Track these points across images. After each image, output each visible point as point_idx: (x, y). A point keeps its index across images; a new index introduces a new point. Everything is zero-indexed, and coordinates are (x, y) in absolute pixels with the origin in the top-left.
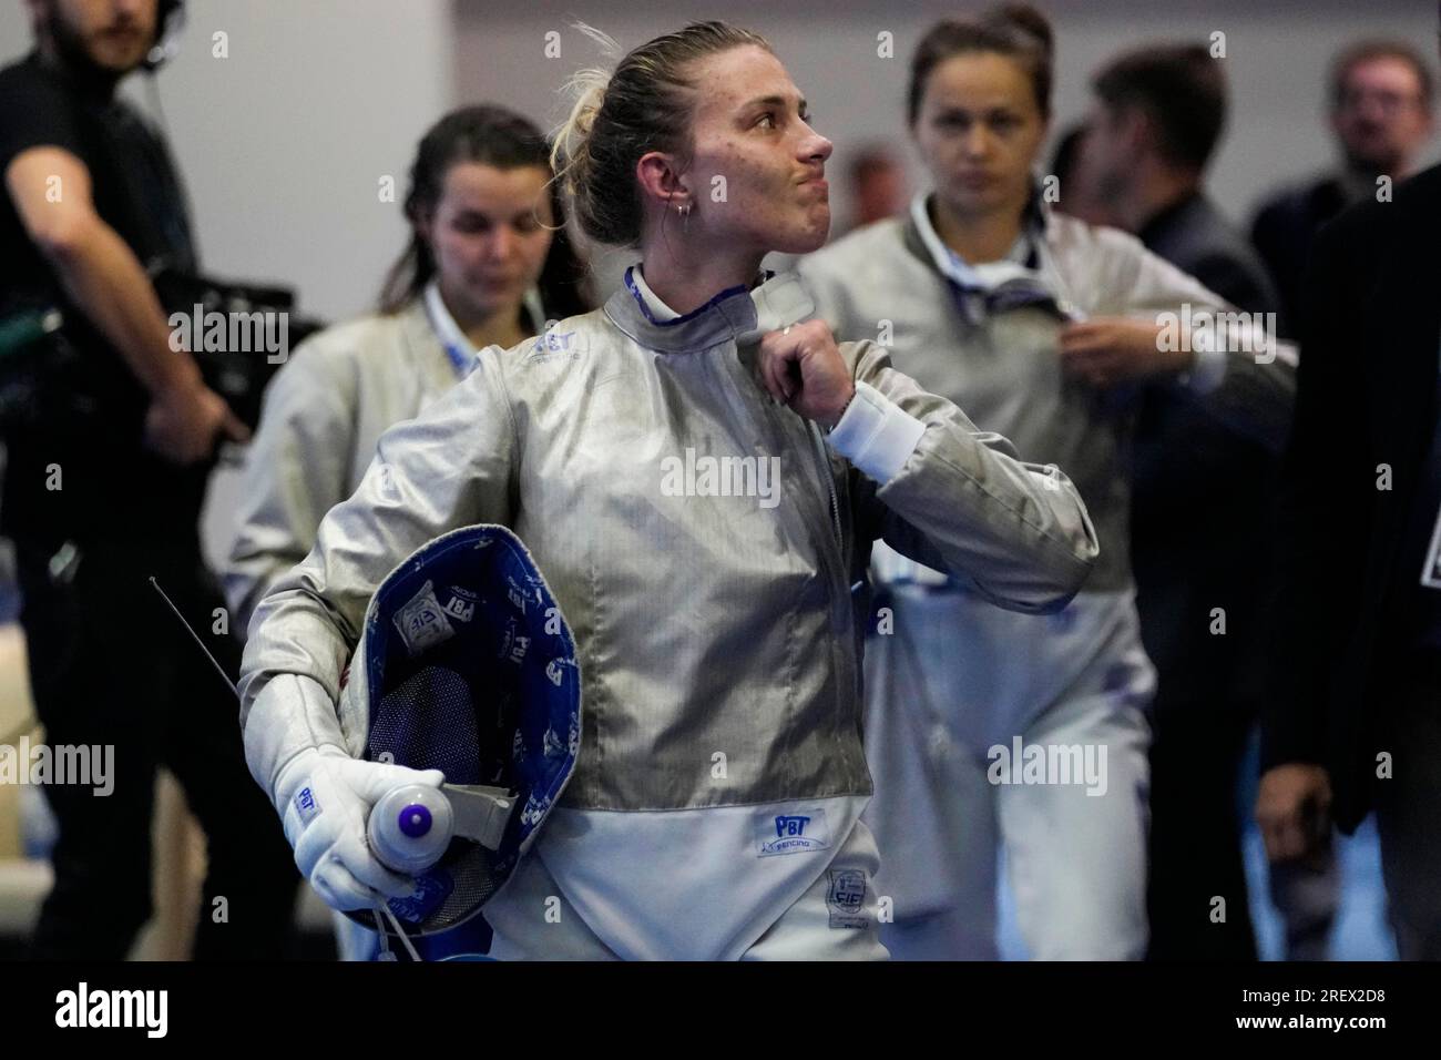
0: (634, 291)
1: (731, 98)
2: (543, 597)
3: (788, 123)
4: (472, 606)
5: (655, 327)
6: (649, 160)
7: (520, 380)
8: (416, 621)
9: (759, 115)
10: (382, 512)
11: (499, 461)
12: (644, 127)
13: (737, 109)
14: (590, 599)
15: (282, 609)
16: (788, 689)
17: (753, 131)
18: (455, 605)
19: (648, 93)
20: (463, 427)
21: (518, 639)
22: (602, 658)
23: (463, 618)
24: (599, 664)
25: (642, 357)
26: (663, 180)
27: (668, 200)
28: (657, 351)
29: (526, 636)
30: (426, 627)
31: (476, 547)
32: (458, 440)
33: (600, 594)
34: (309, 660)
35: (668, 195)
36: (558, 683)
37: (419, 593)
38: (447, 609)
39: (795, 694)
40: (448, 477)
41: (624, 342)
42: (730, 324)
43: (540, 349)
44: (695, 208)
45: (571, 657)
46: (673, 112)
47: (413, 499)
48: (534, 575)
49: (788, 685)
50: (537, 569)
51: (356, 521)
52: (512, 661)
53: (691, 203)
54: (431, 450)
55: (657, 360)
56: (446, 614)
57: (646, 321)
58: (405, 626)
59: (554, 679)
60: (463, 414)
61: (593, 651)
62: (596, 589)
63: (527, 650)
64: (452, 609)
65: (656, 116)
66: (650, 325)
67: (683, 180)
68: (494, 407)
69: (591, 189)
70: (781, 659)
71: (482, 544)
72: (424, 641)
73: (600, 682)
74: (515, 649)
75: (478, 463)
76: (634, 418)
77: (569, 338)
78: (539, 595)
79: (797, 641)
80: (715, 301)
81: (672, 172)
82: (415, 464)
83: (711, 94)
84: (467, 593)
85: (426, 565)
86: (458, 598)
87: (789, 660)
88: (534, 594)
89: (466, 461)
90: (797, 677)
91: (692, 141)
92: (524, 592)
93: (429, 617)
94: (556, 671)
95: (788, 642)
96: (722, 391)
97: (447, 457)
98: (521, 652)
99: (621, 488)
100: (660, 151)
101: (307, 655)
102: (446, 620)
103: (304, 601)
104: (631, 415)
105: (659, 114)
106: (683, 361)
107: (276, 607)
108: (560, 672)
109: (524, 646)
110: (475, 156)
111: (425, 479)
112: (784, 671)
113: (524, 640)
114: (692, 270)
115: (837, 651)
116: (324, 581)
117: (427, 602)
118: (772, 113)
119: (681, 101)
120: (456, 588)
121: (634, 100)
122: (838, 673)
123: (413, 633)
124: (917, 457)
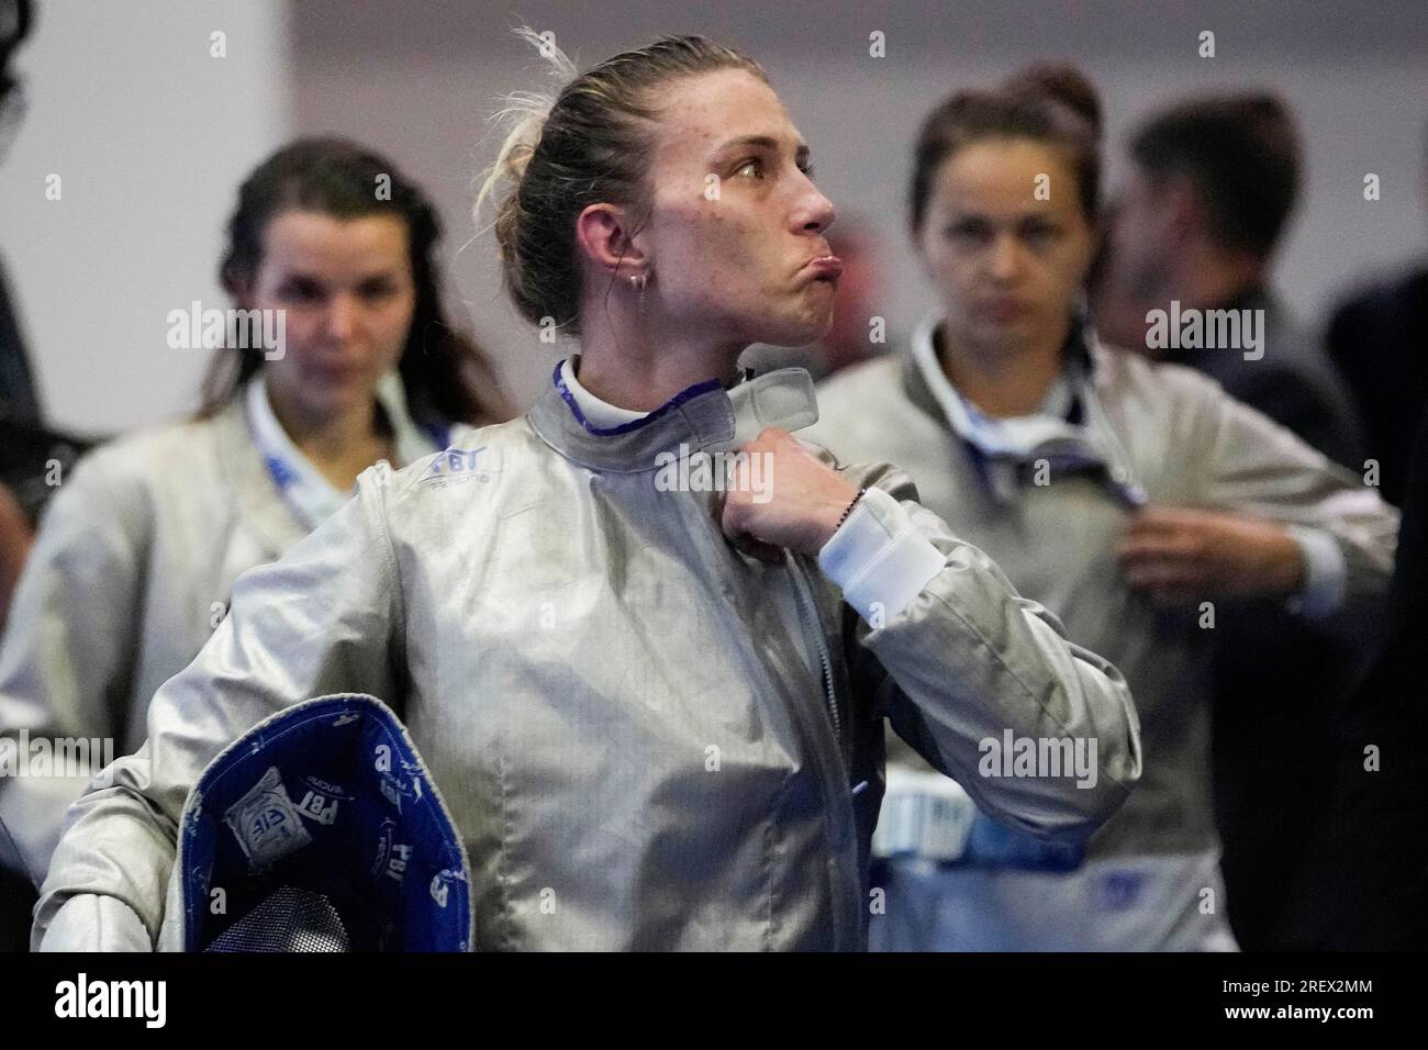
0: (562, 391)
1: (706, 136)
2: (423, 790)
3: (781, 173)
4: (335, 804)
5: (595, 438)
6: (593, 213)
7: (406, 511)
8: (258, 823)
9: (743, 159)
10: (223, 684)
11: (376, 617)
12: (588, 169)
13: (714, 149)
14: (497, 800)
15: (92, 812)
16: (765, 925)
17: (733, 179)
18: (311, 803)
19: (597, 125)
20: (329, 573)
21: (395, 848)
22: (514, 880)
23: (321, 819)
24: (511, 887)
25: (573, 479)
26: (611, 241)
27: (617, 267)
28: (594, 471)
29: (406, 844)
30: (273, 830)
31: (336, 724)
32: (324, 590)
33: (511, 794)
34: (118, 875)
35: (614, 260)
36: (443, 904)
37: (260, 784)
38: (302, 807)
39: (775, 931)
40: (308, 639)
41: (548, 460)
42: (697, 434)
43: (437, 469)
44: (653, 279)
45: (459, 868)
46: (626, 151)
47: (264, 668)
48: (412, 760)
49: (766, 918)
50: (415, 752)
51: (194, 697)
52: (390, 878)
53: (647, 272)
54: (291, 603)
55: (593, 484)
56: (301, 815)
57: (581, 429)
58: (244, 829)
59: (438, 899)
60: (333, 556)
61: (501, 870)
62: (506, 788)
63: (408, 863)
64: (308, 808)
65: (606, 155)
66: (587, 435)
67: (637, 242)
68: (370, 545)
69: (520, 252)
70: (756, 885)
71: (344, 720)
72: (269, 850)
73: (512, 911)
74: (393, 861)
75: (348, 621)
76: (559, 561)
77: (478, 455)
78: (417, 787)
79: (780, 858)
80: (678, 402)
81: (623, 231)
82: (270, 622)
83: (680, 130)
84: (327, 787)
85: (267, 747)
86: (316, 794)
87: (768, 886)
88: (411, 785)
89: (331, 619)
90: (779, 909)
91: (652, 191)
92: (398, 782)
93: (278, 818)
94: (440, 887)
95: (765, 861)
96: (681, 521)
97: (310, 614)
98: (401, 866)
99: (538, 653)
100: (607, 202)
101: (116, 868)
102: (299, 823)
103: (123, 801)
104: (554, 556)
105: (611, 153)
106: (628, 484)
107: (89, 809)
108: (445, 889)
109: (404, 856)
110: (306, 202)
111: (282, 642)
112: (762, 899)
113: (404, 849)
114: (644, 361)
115: (833, 874)
116: (147, 775)
117: (274, 799)
118: (759, 158)
119: (640, 135)
120: (314, 780)
121: (580, 134)
122: (836, 902)
123: (255, 839)
124: (921, 602)
